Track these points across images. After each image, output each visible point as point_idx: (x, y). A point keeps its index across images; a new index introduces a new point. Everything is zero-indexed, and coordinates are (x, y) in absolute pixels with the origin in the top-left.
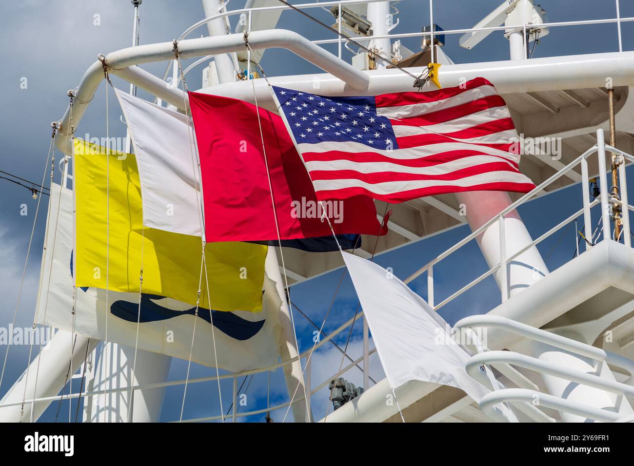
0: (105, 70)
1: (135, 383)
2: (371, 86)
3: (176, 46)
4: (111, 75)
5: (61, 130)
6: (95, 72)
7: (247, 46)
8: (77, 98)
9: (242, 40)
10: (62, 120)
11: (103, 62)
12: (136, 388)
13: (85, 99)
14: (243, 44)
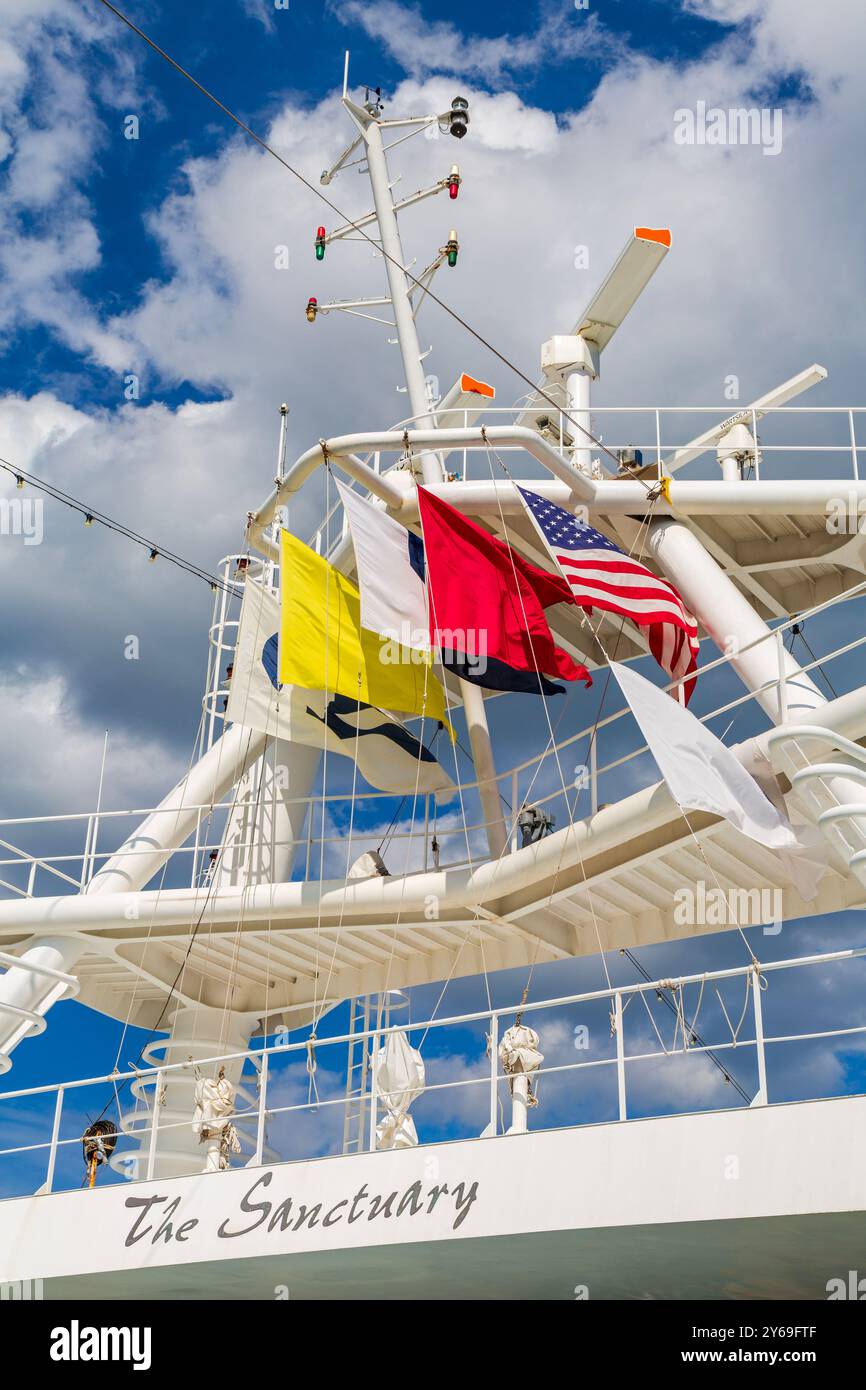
0: (326, 457)
1: (279, 797)
2: (598, 496)
3: (406, 437)
4: (331, 459)
5: (257, 520)
6: (314, 457)
7: (485, 440)
8: (284, 486)
9: (480, 435)
10: (259, 509)
11: (324, 447)
12: (279, 802)
13: (293, 488)
14: (479, 439)
